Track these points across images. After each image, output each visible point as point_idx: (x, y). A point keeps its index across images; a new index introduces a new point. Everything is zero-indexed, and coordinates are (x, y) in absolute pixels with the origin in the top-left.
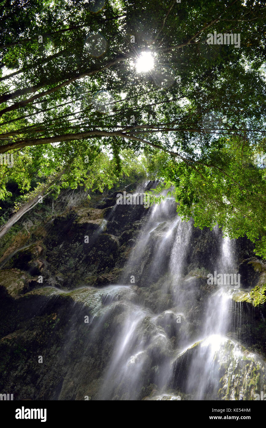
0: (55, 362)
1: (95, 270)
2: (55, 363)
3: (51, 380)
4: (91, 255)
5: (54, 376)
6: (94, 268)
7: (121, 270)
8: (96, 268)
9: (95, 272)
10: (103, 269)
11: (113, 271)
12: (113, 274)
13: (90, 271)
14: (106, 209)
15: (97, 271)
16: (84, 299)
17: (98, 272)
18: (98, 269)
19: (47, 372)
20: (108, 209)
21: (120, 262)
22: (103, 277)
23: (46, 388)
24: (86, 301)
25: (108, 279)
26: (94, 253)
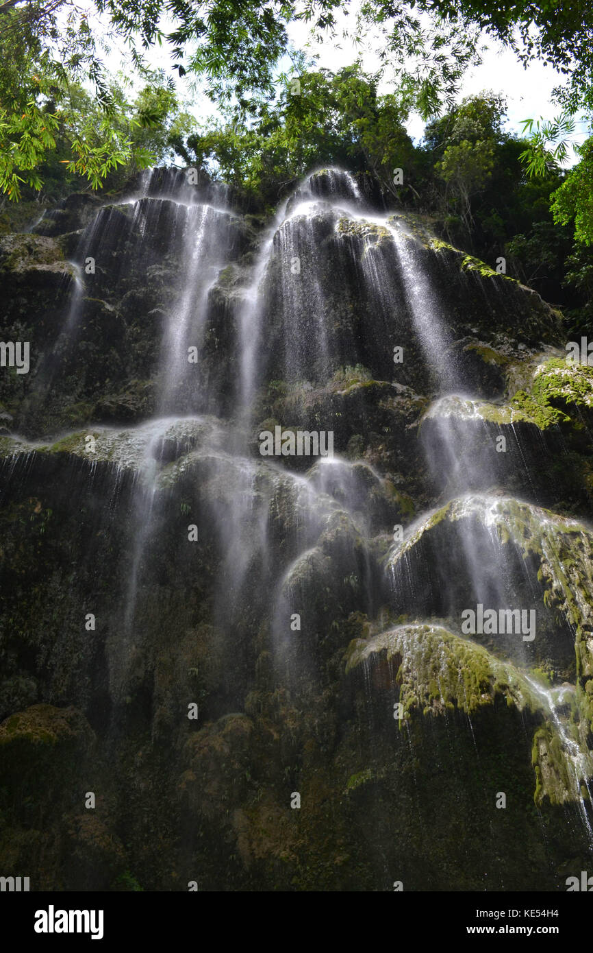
0: (68, 610)
1: (80, 390)
2: (70, 613)
3: (71, 653)
4: (59, 353)
5: (75, 642)
6: (77, 384)
7: (149, 383)
8: (82, 383)
9: (82, 393)
10: (98, 384)
11: (130, 387)
12: (133, 393)
13: (67, 392)
14: (62, 236)
15: (84, 390)
16: (110, 454)
17: (88, 393)
18: (85, 386)
19: (57, 635)
20: (71, 237)
21: (138, 364)
22: (112, 402)
23: (65, 671)
24: (119, 459)
25: (127, 405)
26: (65, 348)
